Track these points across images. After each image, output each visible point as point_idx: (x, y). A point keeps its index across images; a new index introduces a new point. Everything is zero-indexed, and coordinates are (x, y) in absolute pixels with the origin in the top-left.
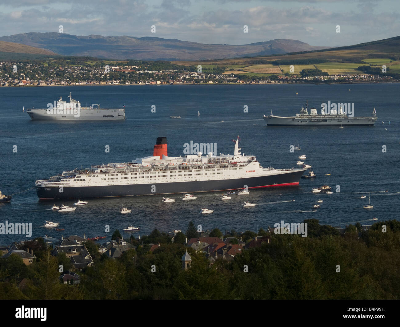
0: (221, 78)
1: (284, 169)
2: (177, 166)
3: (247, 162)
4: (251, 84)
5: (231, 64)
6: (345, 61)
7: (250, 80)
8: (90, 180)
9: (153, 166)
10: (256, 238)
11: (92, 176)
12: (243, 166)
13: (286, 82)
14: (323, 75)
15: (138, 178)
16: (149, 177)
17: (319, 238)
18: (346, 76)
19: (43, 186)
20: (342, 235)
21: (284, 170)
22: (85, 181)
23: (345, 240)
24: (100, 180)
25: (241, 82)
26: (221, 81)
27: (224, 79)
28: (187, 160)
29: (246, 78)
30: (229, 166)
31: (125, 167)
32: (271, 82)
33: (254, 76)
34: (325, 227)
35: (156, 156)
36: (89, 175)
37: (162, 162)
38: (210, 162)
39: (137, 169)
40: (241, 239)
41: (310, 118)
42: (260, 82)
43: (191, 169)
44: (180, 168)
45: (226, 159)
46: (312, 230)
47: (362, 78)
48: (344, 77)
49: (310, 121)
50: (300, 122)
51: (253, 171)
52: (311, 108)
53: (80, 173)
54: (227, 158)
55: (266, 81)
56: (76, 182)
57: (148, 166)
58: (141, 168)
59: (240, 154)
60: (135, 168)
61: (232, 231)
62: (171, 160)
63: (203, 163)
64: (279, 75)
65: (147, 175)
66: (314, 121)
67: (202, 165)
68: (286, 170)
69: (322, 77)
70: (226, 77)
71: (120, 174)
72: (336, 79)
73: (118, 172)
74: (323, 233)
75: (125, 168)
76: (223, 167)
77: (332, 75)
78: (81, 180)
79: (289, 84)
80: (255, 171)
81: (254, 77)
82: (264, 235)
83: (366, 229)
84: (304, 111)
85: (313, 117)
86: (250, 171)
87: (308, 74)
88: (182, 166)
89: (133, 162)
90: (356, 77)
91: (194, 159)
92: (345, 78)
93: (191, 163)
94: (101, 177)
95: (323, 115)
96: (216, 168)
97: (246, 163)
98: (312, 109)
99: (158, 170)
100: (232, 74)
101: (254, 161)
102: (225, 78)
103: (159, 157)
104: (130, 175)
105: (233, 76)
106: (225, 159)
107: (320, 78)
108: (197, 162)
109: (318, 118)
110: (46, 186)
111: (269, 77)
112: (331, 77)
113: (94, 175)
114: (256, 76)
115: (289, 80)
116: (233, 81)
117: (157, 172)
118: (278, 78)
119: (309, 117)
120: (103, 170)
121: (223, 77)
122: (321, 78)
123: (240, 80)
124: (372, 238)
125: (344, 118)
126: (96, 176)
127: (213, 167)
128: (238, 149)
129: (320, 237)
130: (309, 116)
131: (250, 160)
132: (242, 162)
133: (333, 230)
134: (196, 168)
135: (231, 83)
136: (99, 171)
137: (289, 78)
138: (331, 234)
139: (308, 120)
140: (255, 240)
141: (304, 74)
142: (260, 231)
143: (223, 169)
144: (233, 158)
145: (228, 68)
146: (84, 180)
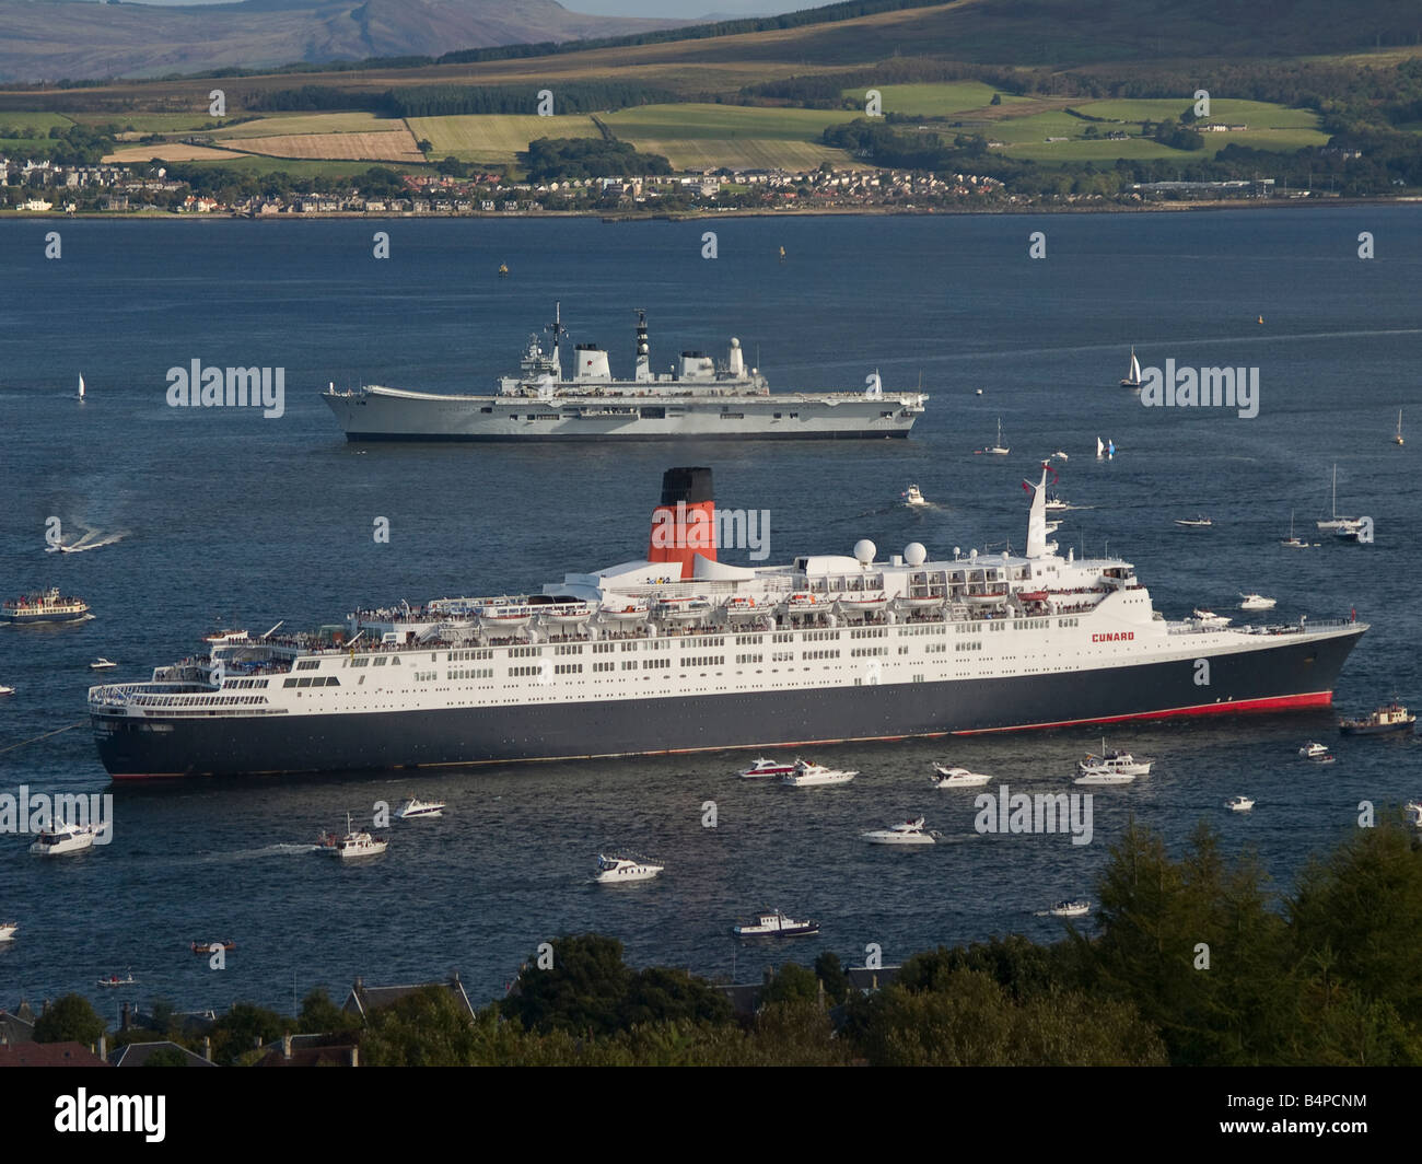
0: (95, 183)
1: (1263, 624)
2: (770, 610)
3: (1093, 590)
4: (261, 219)
5: (150, 110)
6: (753, 98)
7: (254, 193)
8: (361, 682)
9: (658, 610)
10: (288, 1041)
11: (372, 660)
12: (1078, 608)
13: (444, 208)
14: (642, 172)
15: (588, 668)
16: (640, 665)
17: (624, 1034)
18: (763, 178)
19: (136, 711)
20: (746, 1022)
21: (1264, 629)
22: (339, 684)
23: (760, 1046)
24: (409, 682)
25: (203, 206)
26: (92, 201)
27: (108, 191)
28: (810, 582)
29: (232, 182)
30: (1012, 609)
31: (522, 616)
32: (364, 208)
33: (275, 173)
34: (656, 978)
35: (666, 561)
36: (356, 656)
37: (697, 590)
38: (917, 590)
39: (580, 626)
40: (209, 1051)
41: (576, 399)
42: (308, 208)
43: (833, 628)
44: (779, 620)
45: (994, 574)
46: (587, 993)
47: (846, 190)
48: (753, 179)
49: (578, 417)
50: (523, 419)
51: (1124, 636)
52: (579, 348)
53: (313, 646)
54: (999, 570)
55: (337, 202)
56: (297, 690)
57: (633, 610)
58: (602, 619)
59: (1057, 554)
60: (573, 618)
61: (157, 1008)
62: (735, 583)
63: (889, 594)
64: (408, 169)
65: (629, 656)
66: (598, 418)
67: (883, 605)
68: (1274, 632)
69: (638, 183)
70: (125, 179)
71: (501, 653)
72: (707, 191)
73: (494, 639)
74: (647, 1010)
75: (527, 621)
76: (983, 616)
77: (688, 173)
78: (319, 682)
79: (464, 216)
80: (1131, 636)
81: (272, 178)
82: (330, 1028)
83: (871, 986)
84: (543, 360)
85: (589, 395)
86: (1109, 637)
87: (560, 163)
88: (792, 609)
89: (549, 590)
90: (815, 184)
91: (842, 578)
92: (758, 188)
93: (834, 596)
94: (414, 665)
95: (644, 385)
96: (949, 619)
97: (1091, 598)
98: (582, 352)
99: (678, 633)
100: (157, 163)
101: (1128, 588)
102: (118, 186)
103: (679, 565)
104: (548, 659)
105: (162, 172)
106: (992, 574)
107: (626, 187)
108: (856, 590)
109: (615, 401)
110: (152, 712)
111: (355, 183)
112: (686, 181)
113: (380, 654)
114: (284, 176)
115: (464, 199)
116: (158, 200)
117: (675, 642)
118: (401, 183)
119: (567, 395)
120: (421, 629)
121: (107, 176)
122: (631, 190)
123: (199, 196)
124: (902, 1035)
125: (752, 400)
126: (390, 660)
127: (939, 617)
128: (1047, 526)
129: (628, 1031)
130: (571, 390)
131: (1108, 580)
132: (1068, 592)
133: (696, 993)
134: (858, 622)
135: (149, 211)
136: (401, 638)
137: (461, 185)
138: (686, 1013)
139: (566, 408)
140: (283, 1052)
141: (543, 165)
142: (311, 1003)
143: (986, 625)
144: (1024, 572)
145: (130, 129)
146: (333, 681)
